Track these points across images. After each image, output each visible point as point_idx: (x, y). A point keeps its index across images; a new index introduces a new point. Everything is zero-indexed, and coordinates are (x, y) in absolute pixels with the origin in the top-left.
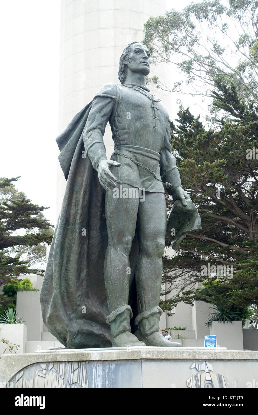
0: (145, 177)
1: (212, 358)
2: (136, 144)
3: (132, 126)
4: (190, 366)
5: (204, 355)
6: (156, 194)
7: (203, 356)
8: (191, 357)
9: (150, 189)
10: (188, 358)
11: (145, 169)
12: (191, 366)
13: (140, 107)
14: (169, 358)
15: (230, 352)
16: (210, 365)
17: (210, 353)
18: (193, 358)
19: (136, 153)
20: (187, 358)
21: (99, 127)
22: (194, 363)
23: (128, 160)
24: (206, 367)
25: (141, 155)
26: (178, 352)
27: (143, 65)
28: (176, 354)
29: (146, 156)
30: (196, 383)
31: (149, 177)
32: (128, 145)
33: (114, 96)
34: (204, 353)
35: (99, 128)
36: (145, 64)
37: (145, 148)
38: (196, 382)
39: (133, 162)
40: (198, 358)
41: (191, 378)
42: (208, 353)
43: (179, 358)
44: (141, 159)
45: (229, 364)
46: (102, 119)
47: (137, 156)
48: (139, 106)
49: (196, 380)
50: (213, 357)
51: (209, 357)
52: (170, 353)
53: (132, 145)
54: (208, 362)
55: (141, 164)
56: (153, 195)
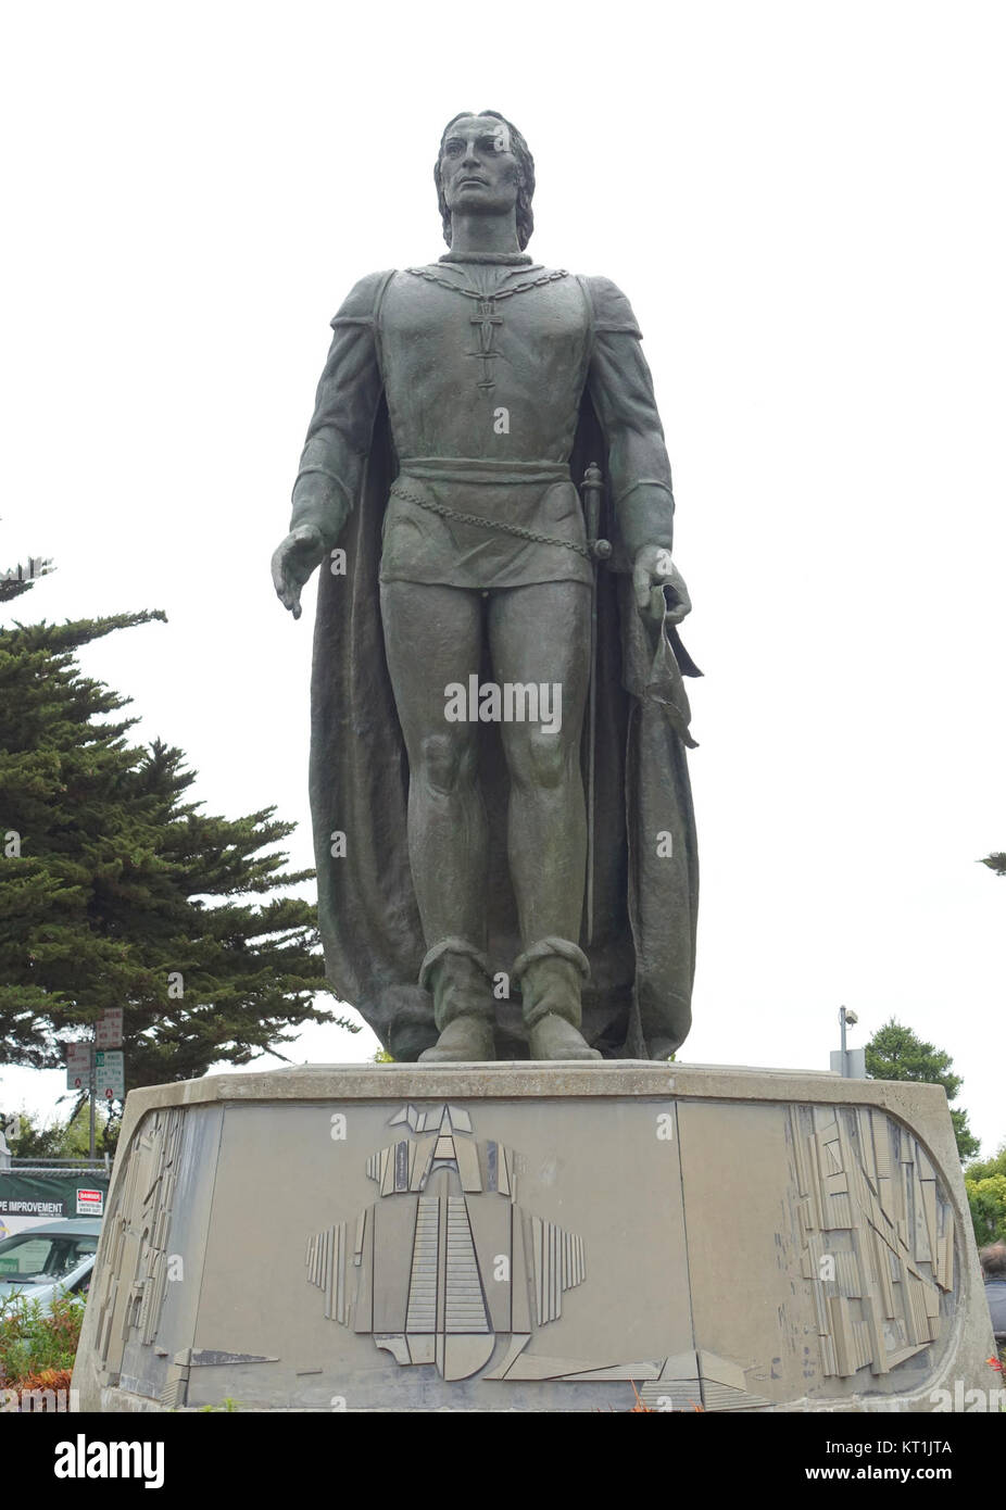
0: (474, 546)
1: (467, 1094)
2: (431, 451)
3: (406, 399)
4: (389, 1116)
5: (438, 1087)
6: (530, 590)
7: (435, 1088)
8: (389, 1093)
9: (501, 579)
10: (379, 1096)
11: (466, 522)
12: (393, 1117)
13: (421, 336)
14: (310, 1097)
15: (542, 1075)
16: (460, 1117)
17: (463, 1079)
18: (397, 1095)
19: (430, 479)
20: (373, 1096)
21: (329, 420)
22: (404, 1110)
23: (408, 504)
24: (446, 1120)
25: (446, 483)
26: (347, 1078)
27: (463, 190)
28: (338, 1084)
29: (459, 482)
30: (399, 1166)
31: (486, 544)
32: (409, 457)
33: (365, 314)
34: (439, 1082)
35: (329, 425)
36: (468, 185)
37: (457, 457)
38: (399, 1163)
39: (424, 508)
40: (413, 1095)
41: (385, 1153)
42: (457, 1081)
43: (348, 1094)
44: (448, 493)
45: (541, 1111)
46: (341, 394)
47: (435, 486)
48: (417, 333)
49: (399, 1157)
50: (471, 1090)
51: (457, 1089)
52: (317, 1082)
53: (418, 456)
54: (453, 1105)
55: (449, 508)
56: (521, 594)
